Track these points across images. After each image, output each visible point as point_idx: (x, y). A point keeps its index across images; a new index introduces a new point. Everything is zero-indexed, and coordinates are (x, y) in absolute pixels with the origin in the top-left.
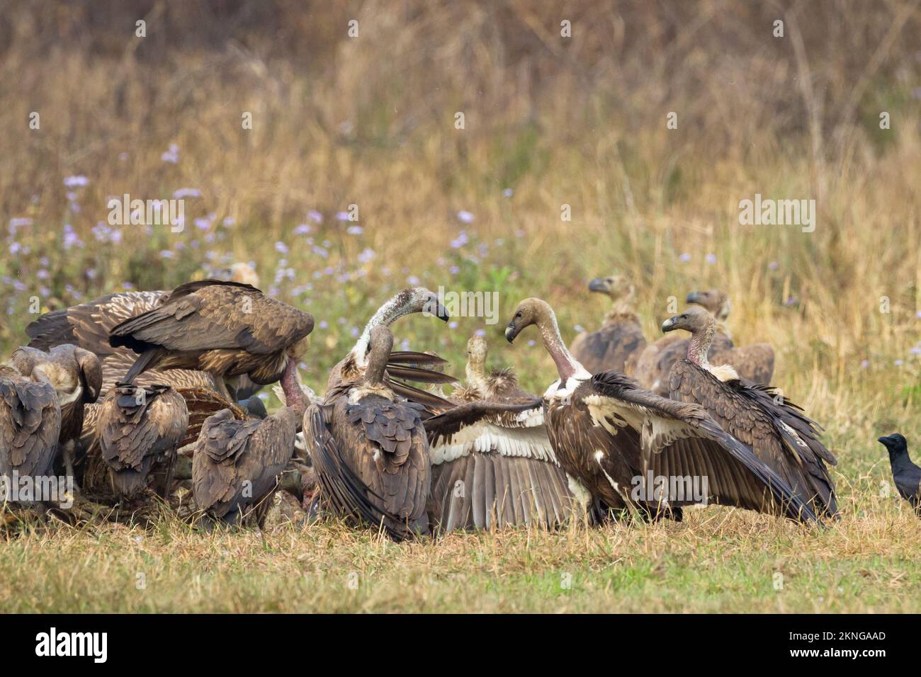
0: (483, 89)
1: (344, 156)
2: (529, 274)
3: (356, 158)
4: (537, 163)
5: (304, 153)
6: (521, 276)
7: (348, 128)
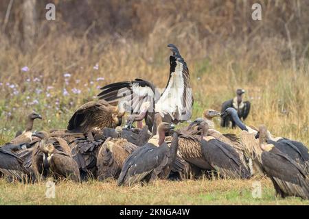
0: (192, 47)
1: (150, 68)
2: (204, 103)
3: (153, 68)
4: (208, 70)
5: (138, 66)
6: (202, 104)
7: (151, 59)
